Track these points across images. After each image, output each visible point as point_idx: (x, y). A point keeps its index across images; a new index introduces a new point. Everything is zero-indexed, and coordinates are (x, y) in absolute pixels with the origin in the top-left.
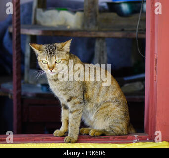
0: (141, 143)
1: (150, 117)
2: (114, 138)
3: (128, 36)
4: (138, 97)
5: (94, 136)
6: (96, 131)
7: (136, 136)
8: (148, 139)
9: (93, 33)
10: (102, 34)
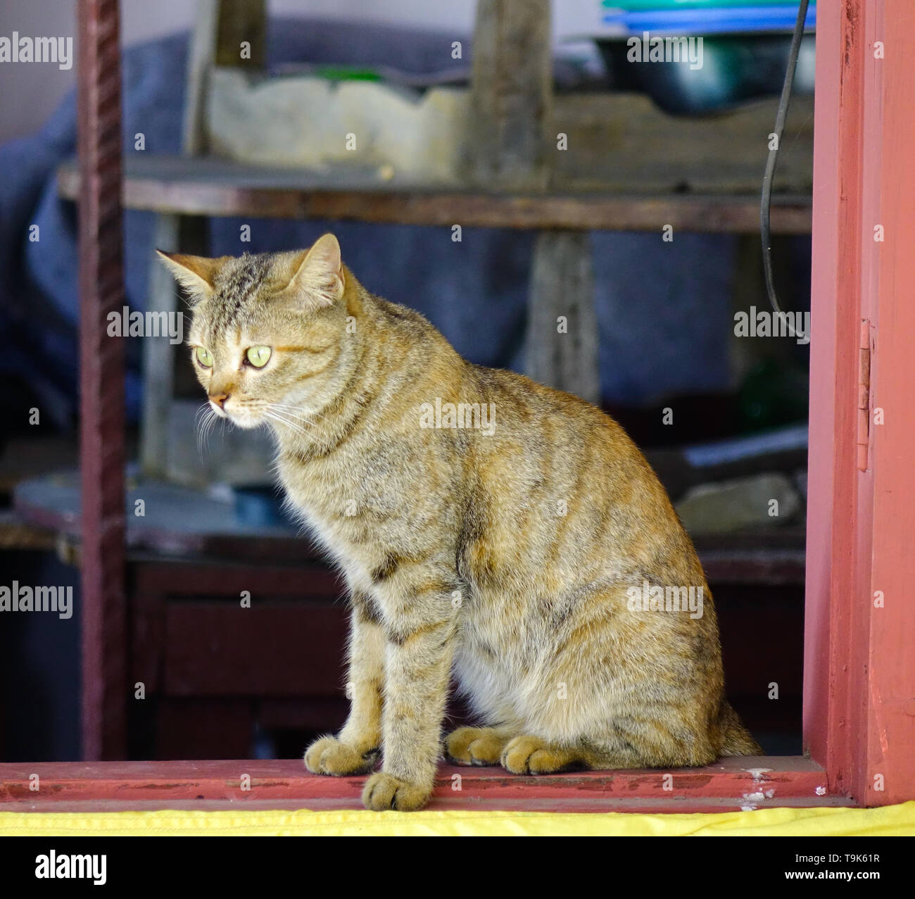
0: (783, 813)
1: (832, 668)
2: (634, 786)
3: (713, 223)
4: (763, 558)
5: (528, 773)
6: (538, 746)
7: (757, 773)
8: (820, 791)
9: (518, 203)
10: (569, 212)
